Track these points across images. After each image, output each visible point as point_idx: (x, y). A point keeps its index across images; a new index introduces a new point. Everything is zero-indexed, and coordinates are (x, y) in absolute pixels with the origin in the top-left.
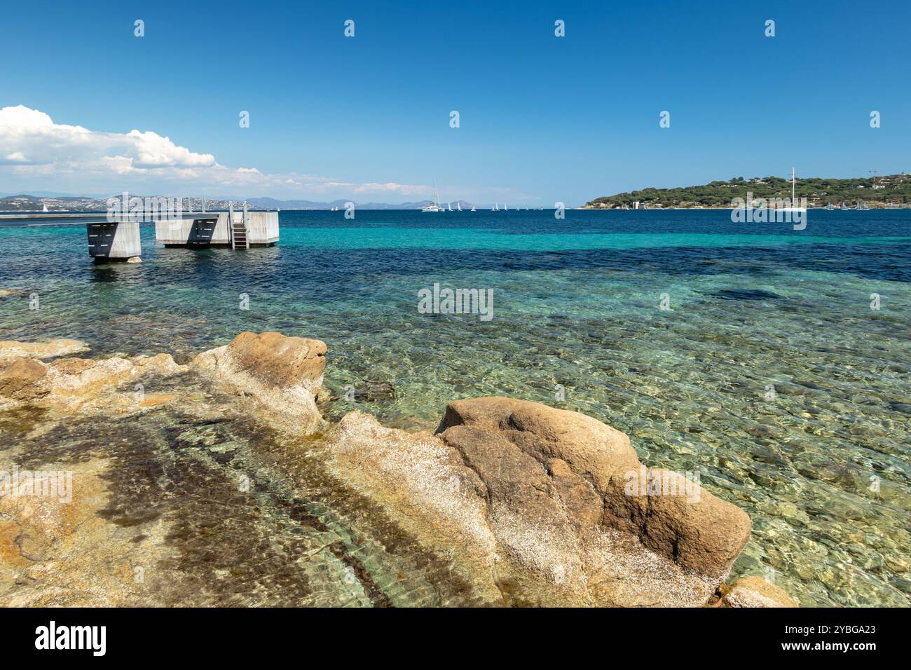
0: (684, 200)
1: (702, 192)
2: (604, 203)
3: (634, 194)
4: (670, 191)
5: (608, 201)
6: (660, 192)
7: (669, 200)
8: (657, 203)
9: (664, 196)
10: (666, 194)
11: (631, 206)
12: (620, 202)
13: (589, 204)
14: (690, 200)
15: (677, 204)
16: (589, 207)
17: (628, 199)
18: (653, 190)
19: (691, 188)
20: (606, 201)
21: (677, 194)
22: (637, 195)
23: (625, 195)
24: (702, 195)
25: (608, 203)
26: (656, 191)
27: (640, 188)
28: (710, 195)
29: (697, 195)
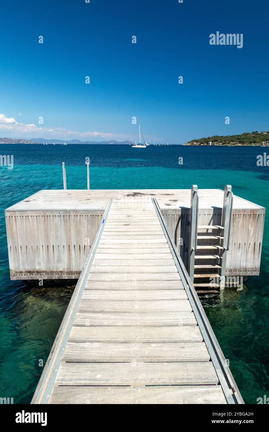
0: (232, 141)
1: (239, 138)
2: (195, 142)
3: (209, 138)
4: (225, 137)
5: (197, 141)
6: (220, 138)
7: (225, 141)
8: (220, 142)
9: (223, 139)
10: (223, 138)
11: (208, 144)
12: (203, 142)
13: (189, 143)
14: (235, 141)
15: (229, 143)
16: (189, 144)
17: (206, 140)
18: (217, 136)
19: (235, 136)
20: (196, 141)
21: (228, 139)
22: (210, 139)
23: (205, 139)
24: (240, 139)
25: (197, 142)
26: (219, 137)
27: (211, 136)
28: (243, 139)
29: (238, 139)
